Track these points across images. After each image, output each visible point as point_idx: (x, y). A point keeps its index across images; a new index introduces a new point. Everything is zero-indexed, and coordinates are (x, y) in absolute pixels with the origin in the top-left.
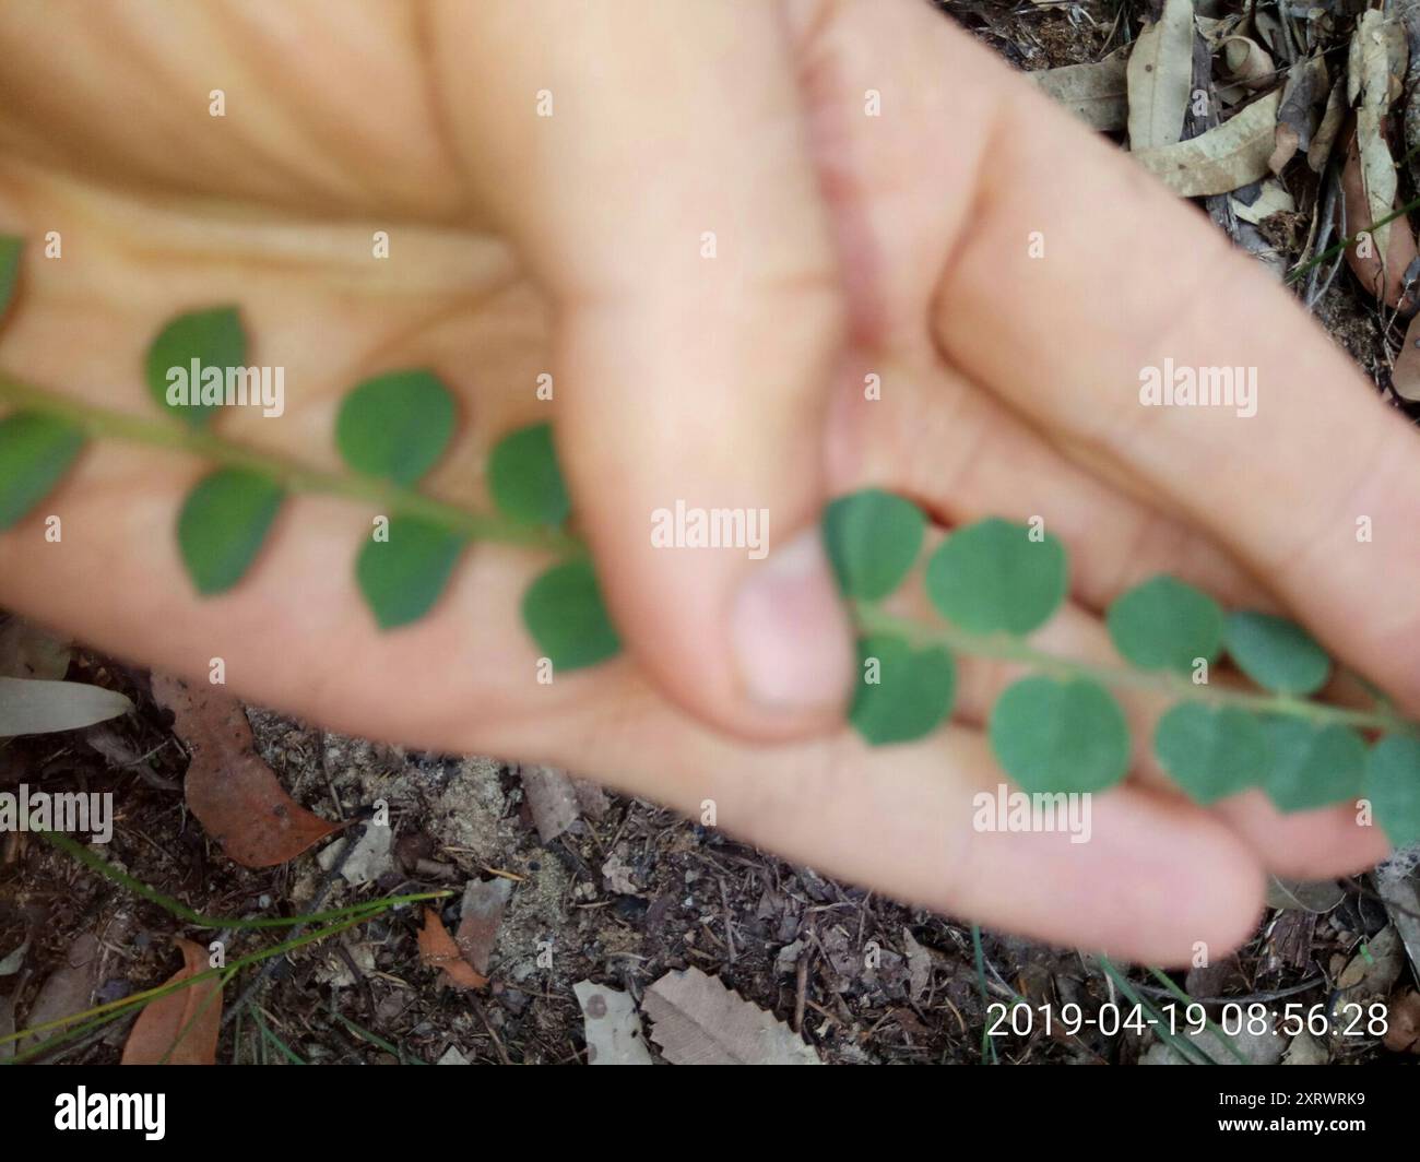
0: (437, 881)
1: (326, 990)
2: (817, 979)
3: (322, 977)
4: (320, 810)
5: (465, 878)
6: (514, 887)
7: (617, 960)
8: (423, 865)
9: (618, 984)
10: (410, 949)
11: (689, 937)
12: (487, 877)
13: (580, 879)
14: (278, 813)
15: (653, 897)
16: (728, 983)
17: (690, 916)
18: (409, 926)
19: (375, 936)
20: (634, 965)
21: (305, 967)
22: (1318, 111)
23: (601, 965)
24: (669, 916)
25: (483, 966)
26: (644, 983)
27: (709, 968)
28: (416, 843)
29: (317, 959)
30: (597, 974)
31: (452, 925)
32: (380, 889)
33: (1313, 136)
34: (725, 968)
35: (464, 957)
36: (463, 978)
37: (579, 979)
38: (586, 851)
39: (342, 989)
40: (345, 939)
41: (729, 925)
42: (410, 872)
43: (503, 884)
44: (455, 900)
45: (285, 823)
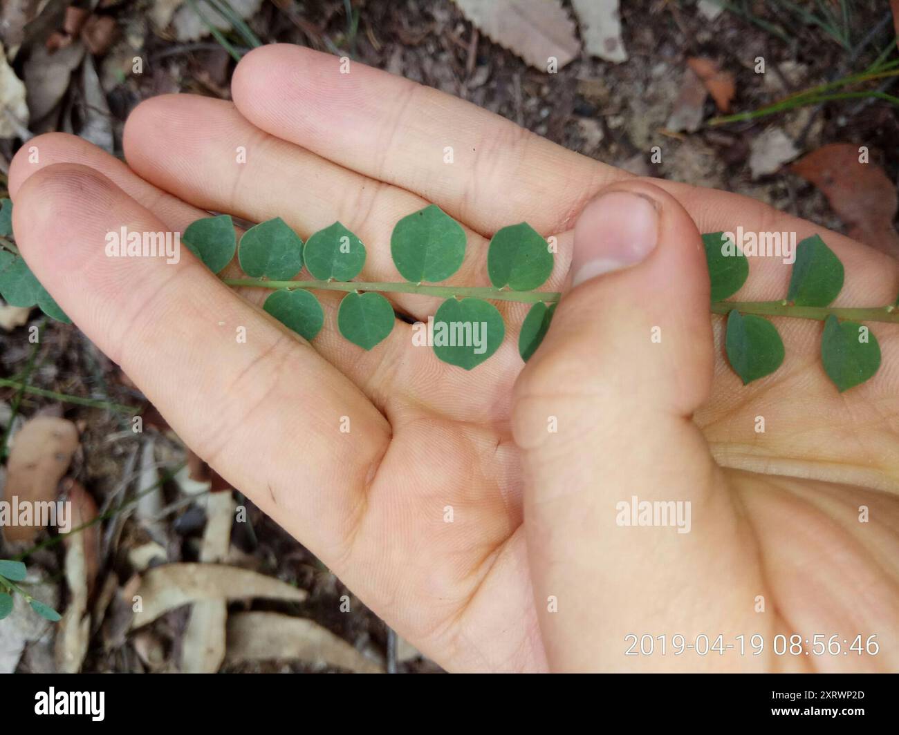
0: (719, 130)
1: (800, 59)
2: (461, 62)
3: (803, 68)
4: (802, 182)
5: (700, 132)
6: (664, 125)
7: (596, 75)
8: (728, 141)
9: (596, 60)
10: (740, 86)
11: (545, 90)
12: (684, 132)
13: (619, 129)
14: (831, 181)
15: (568, 116)
16: (520, 60)
17: (544, 103)
18: (739, 100)
19: (763, 95)
20: (584, 72)
21: (814, 76)
22: (110, 613)
23: (607, 72)
24: (558, 104)
25: (689, 74)
26: (578, 60)
27: (533, 70)
28: (734, 156)
29: (806, 81)
30: (610, 67)
31: (710, 100)
32: (760, 126)
33: (113, 599)
34: (522, 69)
35: (701, 79)
36: (703, 65)
37: (623, 64)
38: (613, 148)
39: (788, 59)
40: (785, 94)
41: (518, 98)
42: (739, 136)
43: (673, 127)
44: (708, 117)
45: (827, 174)
